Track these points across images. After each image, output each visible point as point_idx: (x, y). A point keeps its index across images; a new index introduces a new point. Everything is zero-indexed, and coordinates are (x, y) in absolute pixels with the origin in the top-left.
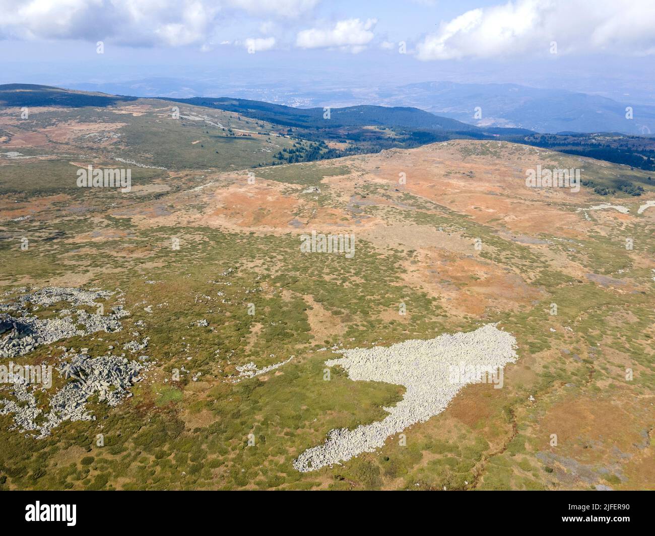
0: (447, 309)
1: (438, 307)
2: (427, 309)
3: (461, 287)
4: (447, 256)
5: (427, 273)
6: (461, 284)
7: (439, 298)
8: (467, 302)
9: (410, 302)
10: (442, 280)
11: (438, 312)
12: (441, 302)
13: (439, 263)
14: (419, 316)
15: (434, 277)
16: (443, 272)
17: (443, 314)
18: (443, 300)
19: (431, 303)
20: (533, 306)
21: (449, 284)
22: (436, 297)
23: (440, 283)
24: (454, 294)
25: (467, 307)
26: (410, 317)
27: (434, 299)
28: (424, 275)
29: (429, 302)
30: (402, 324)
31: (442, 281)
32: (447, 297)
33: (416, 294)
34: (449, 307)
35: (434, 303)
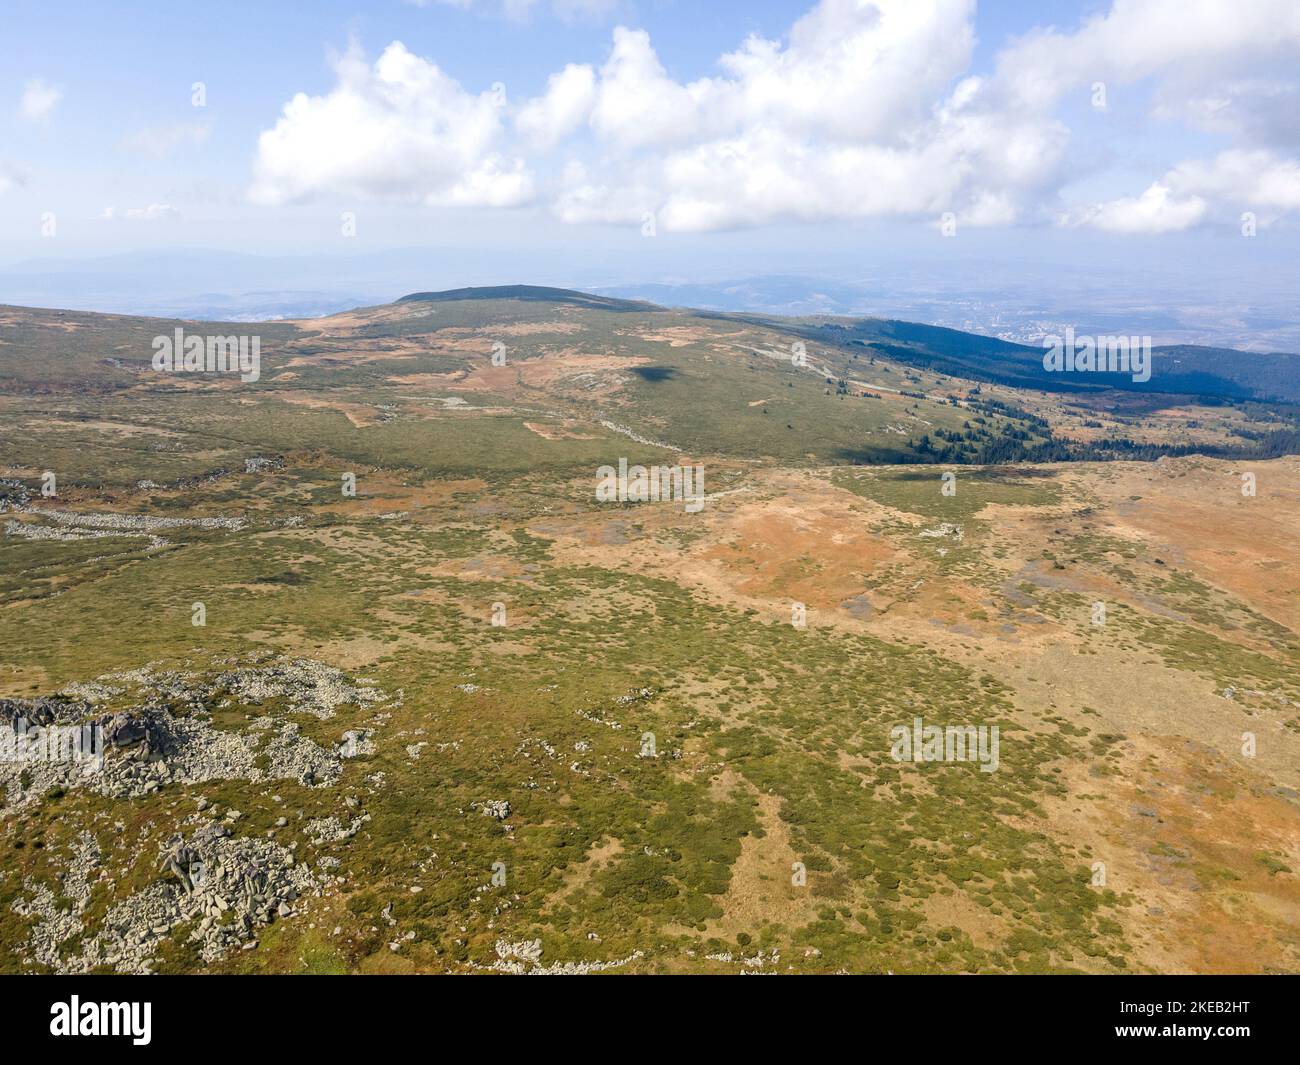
0: (1135, 941)
1: (1110, 928)
2: (1072, 923)
3: (1215, 884)
4: (1214, 777)
5: (1126, 812)
6: (1215, 875)
7: (1126, 900)
8: (1210, 938)
9: (1032, 887)
10: (1162, 844)
11: (1103, 942)
12: (1126, 915)
13: (1177, 789)
14: (1035, 938)
15: (1141, 830)
16: (1178, 820)
17: (1117, 954)
18: (1136, 909)
19: (1093, 907)
21: (1177, 865)
22: (1119, 894)
23: (1153, 852)
24: (1179, 901)
25: (1204, 952)
26: (1007, 933)
27: (1110, 898)
28: (1111, 815)
29: (1090, 901)
30: (971, 949)
31: (1159, 849)
32: (1151, 902)
33: (1060, 867)
34: (1147, 936)
35: (1104, 911)
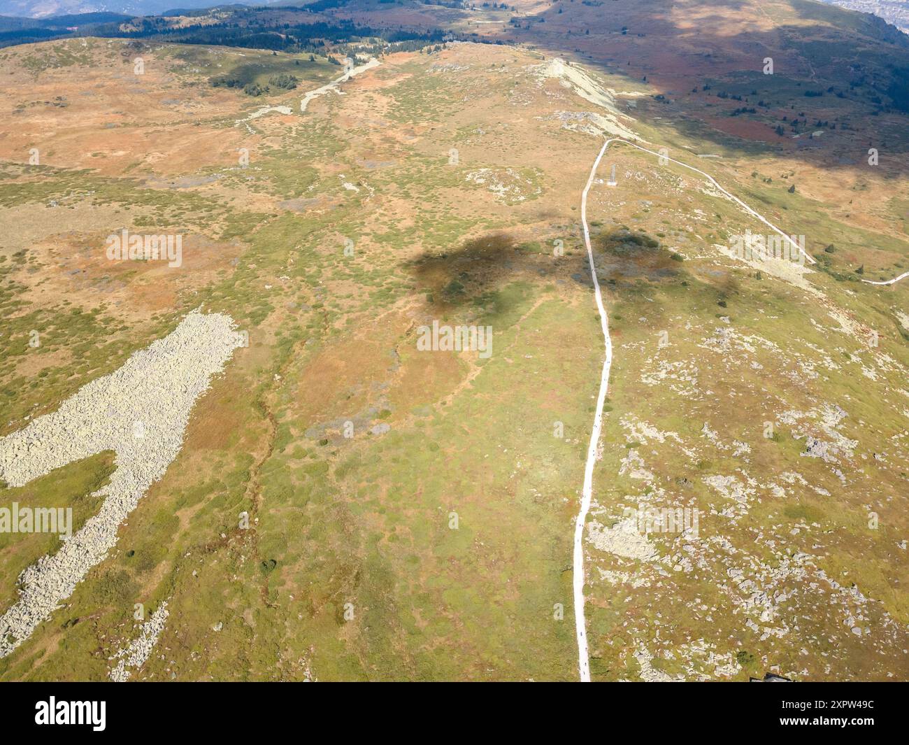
0: (122, 318)
1: (108, 321)
2: (92, 330)
3: (129, 279)
4: (85, 242)
5: (65, 277)
6: (126, 276)
7: (103, 307)
8: (147, 297)
9: (59, 331)
10: (94, 279)
11: (111, 326)
12: (109, 312)
13: (77, 256)
14: (84, 345)
15: (80, 280)
16: (91, 267)
17: (120, 326)
18: (110, 308)
19: (93, 319)
20: (234, 267)
21: (109, 282)
22: (98, 308)
23: (94, 284)
24: (122, 294)
25: (150, 303)
26: (70, 353)
27: (96, 311)
28: (61, 283)
29: (90, 319)
30: (62, 369)
31: (95, 282)
32: (114, 301)
33: (63, 316)
34: (125, 313)
35: (99, 317)
